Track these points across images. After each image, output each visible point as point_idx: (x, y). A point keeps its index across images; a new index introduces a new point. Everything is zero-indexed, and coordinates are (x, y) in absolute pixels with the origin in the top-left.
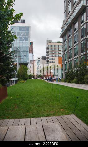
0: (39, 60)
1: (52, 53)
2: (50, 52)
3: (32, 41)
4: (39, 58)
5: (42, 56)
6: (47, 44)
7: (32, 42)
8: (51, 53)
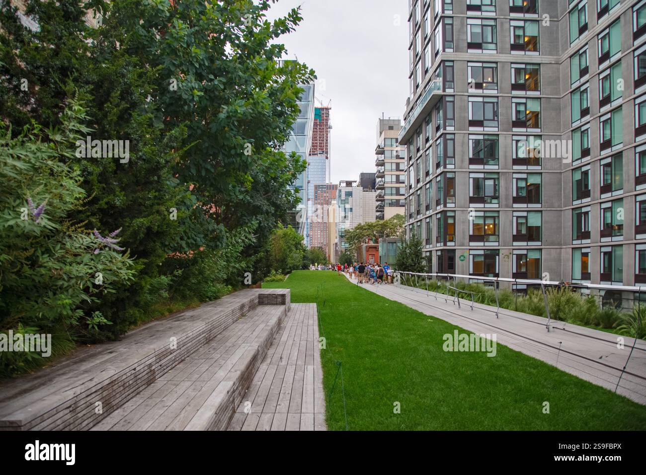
0: (349, 189)
1: (398, 169)
2: (388, 166)
3: (325, 105)
4: (349, 184)
5: (362, 175)
6: (381, 133)
7: (327, 109)
8: (394, 167)
